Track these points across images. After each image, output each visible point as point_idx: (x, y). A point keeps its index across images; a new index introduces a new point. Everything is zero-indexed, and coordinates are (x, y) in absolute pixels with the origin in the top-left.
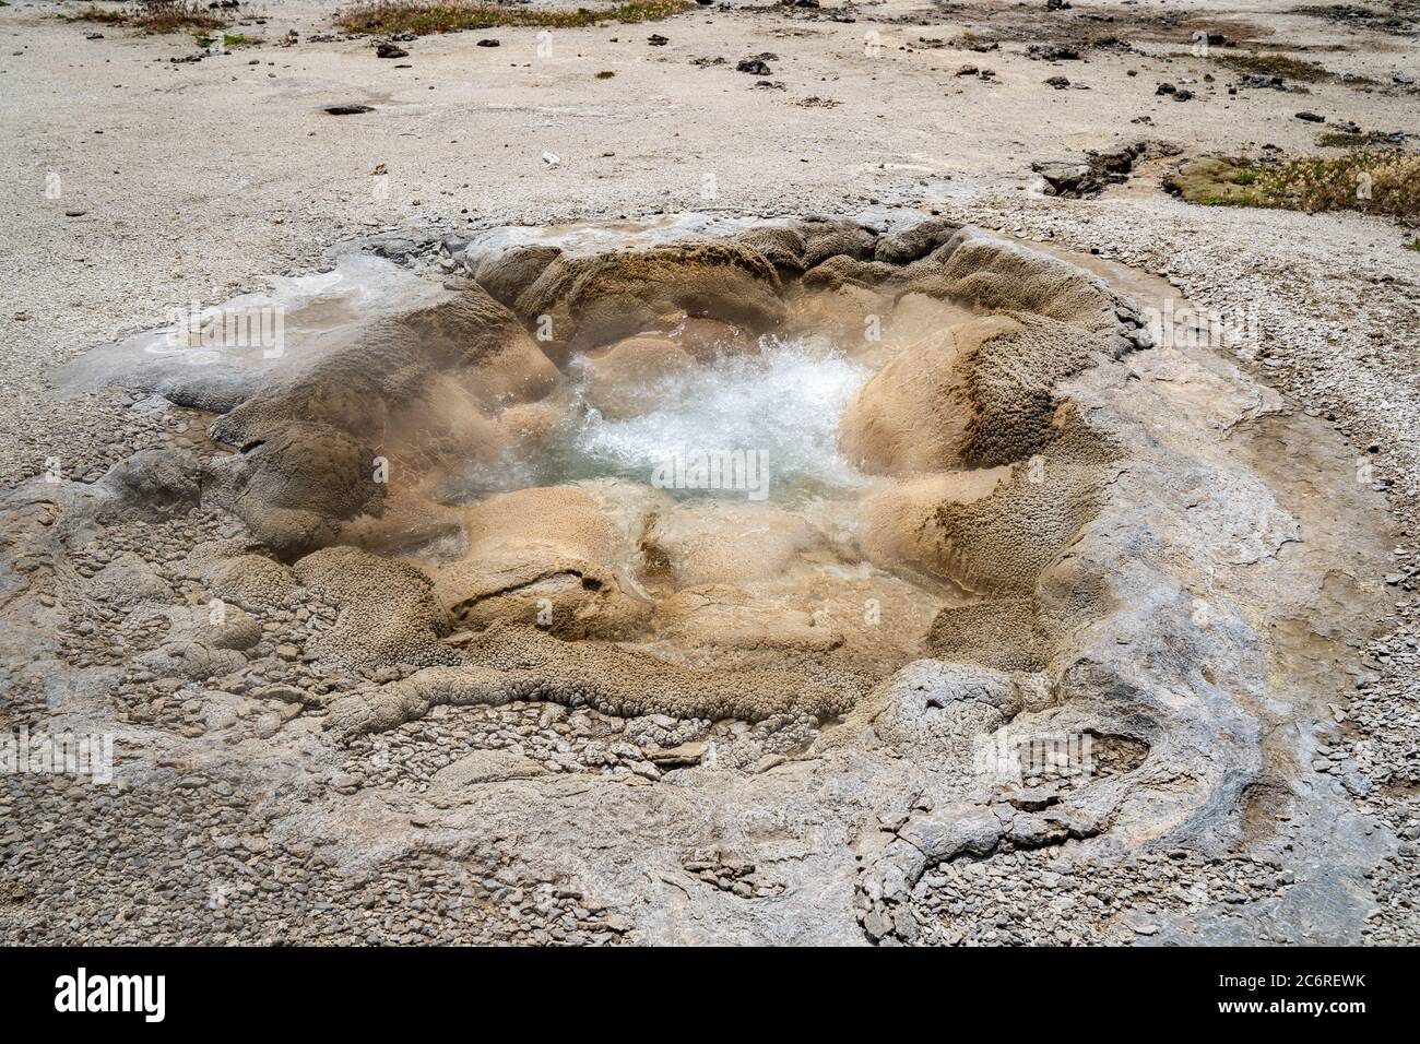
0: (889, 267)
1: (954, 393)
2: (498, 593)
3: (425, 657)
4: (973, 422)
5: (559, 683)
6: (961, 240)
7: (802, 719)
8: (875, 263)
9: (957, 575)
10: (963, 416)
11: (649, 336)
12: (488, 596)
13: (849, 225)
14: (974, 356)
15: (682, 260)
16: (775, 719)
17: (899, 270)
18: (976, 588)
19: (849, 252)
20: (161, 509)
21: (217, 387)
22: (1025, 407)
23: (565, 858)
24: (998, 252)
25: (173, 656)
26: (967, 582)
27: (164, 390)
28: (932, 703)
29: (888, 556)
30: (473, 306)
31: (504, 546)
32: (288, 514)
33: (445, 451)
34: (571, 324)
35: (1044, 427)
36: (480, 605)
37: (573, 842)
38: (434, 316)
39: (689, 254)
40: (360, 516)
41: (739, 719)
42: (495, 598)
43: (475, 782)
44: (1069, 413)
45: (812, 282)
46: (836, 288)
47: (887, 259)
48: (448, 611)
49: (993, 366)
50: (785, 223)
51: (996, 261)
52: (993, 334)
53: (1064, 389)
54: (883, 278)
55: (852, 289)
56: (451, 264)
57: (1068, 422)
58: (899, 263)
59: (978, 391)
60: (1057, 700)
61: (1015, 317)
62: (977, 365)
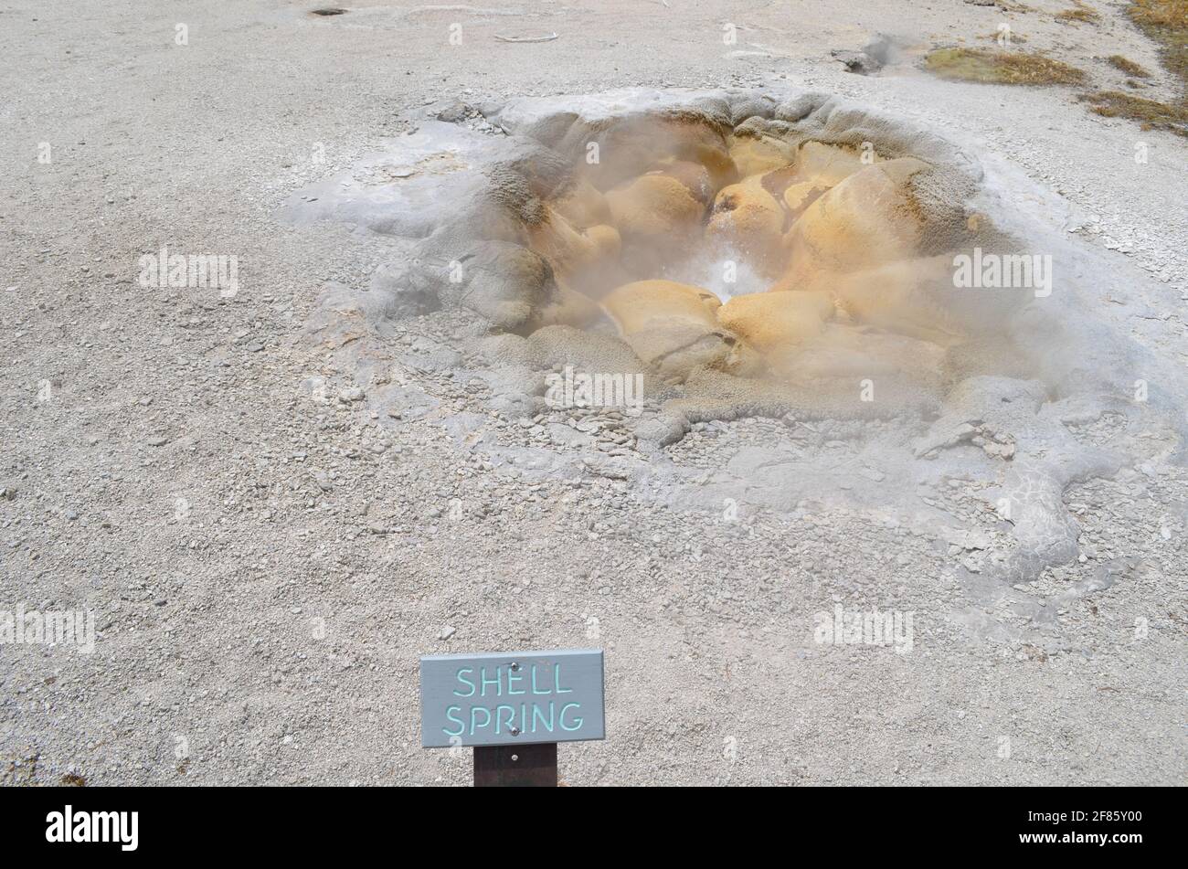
0: (786, 124)
1: (901, 209)
3: (663, 394)
4: (921, 228)
6: (833, 106)
8: (776, 121)
10: (913, 224)
11: (655, 174)
12: (671, 353)
13: (755, 95)
14: (909, 184)
18: (959, 332)
19: (759, 114)
20: (421, 306)
21: (406, 218)
22: (951, 217)
24: (865, 114)
25: (514, 402)
26: (951, 328)
27: (367, 222)
28: (1005, 400)
30: (551, 156)
31: (651, 320)
32: (511, 304)
35: (963, 230)
36: (669, 358)
39: (674, 116)
40: (550, 304)
42: (675, 354)
43: (761, 466)
44: (978, 221)
45: (741, 135)
46: (759, 139)
47: (784, 118)
48: (649, 364)
49: (924, 191)
50: (716, 94)
51: (866, 120)
52: (914, 170)
53: (970, 205)
54: (784, 132)
55: (769, 139)
56: (488, 126)
57: (980, 226)
58: (793, 122)
59: (919, 208)
60: (1054, 396)
61: (920, 159)
62: (913, 191)
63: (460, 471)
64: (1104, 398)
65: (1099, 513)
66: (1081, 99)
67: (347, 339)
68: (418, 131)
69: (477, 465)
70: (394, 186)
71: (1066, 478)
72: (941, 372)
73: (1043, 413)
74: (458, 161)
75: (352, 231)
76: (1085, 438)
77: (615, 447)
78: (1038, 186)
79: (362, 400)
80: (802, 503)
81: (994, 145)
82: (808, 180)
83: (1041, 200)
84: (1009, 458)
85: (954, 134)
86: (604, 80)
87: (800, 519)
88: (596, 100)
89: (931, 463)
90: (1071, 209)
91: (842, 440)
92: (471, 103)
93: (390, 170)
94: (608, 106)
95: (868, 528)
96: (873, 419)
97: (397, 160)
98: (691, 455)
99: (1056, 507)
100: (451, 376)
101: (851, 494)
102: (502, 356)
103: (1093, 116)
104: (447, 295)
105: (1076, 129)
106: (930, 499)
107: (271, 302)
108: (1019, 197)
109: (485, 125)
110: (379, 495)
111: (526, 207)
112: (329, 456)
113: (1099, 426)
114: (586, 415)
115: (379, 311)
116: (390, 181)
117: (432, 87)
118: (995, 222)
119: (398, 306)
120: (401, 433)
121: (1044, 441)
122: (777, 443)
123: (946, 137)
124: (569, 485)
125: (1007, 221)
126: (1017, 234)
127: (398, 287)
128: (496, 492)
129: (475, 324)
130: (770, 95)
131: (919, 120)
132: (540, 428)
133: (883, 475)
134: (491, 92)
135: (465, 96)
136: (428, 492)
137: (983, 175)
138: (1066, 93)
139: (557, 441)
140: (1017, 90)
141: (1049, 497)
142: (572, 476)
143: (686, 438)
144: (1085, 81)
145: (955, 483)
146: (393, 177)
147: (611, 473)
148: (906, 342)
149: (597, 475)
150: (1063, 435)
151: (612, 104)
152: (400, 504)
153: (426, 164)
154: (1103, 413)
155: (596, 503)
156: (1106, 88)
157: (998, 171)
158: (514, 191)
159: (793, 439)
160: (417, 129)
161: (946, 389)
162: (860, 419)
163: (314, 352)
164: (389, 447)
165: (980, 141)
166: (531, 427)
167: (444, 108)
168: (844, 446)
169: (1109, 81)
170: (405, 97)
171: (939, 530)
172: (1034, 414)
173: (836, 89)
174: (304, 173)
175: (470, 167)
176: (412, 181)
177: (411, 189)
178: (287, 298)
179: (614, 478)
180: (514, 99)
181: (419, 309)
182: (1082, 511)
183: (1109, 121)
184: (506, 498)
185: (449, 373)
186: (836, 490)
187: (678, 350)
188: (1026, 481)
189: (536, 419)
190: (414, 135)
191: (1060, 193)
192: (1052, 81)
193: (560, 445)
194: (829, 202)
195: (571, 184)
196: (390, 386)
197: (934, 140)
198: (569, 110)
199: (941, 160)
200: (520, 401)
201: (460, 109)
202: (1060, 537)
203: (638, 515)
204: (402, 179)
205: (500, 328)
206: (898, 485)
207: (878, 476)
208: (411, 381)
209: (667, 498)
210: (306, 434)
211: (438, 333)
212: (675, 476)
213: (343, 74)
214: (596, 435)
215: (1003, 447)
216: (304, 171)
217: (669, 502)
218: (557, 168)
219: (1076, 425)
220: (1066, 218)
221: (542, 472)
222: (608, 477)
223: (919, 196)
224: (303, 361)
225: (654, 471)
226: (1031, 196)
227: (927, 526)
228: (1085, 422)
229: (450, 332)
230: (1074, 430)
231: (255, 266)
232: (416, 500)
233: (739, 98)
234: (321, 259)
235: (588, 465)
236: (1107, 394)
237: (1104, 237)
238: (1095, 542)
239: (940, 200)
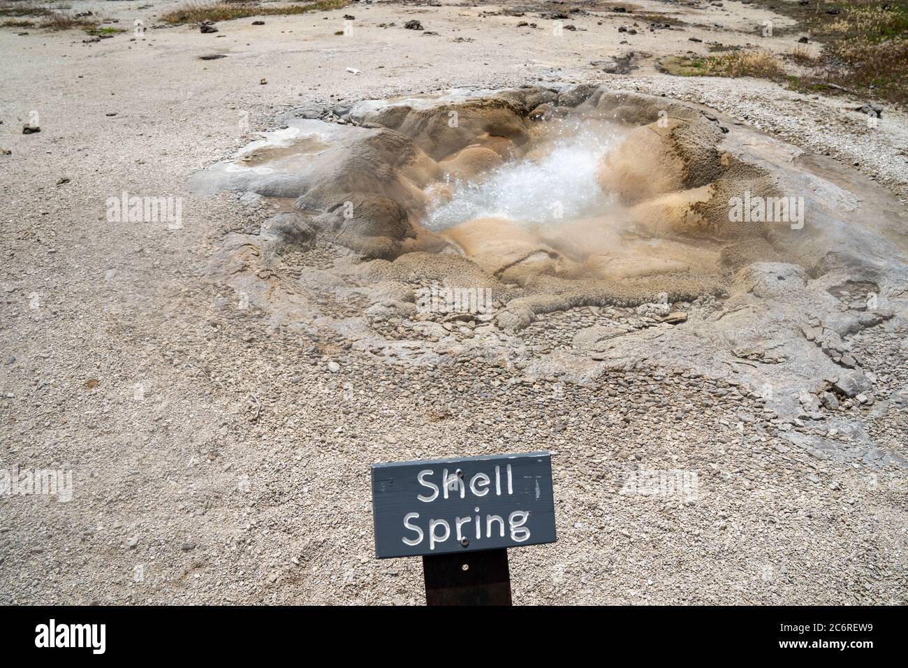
0: (568, 109)
1: (669, 154)
2: (514, 264)
4: (685, 166)
5: (593, 296)
6: (602, 93)
7: (710, 297)
9: (713, 235)
10: (679, 164)
11: (475, 147)
12: (509, 266)
13: (543, 89)
14: (672, 136)
15: (482, 107)
16: (700, 298)
17: (573, 110)
18: (727, 239)
19: (547, 102)
20: (304, 244)
21: (286, 183)
22: (708, 157)
23: (681, 362)
24: (627, 96)
25: (389, 307)
26: (721, 237)
27: (254, 189)
28: (780, 278)
29: (667, 233)
31: (489, 245)
32: (375, 239)
33: (413, 207)
34: (432, 143)
35: (718, 166)
36: (507, 271)
37: (680, 355)
39: (485, 103)
41: (683, 301)
42: (513, 266)
43: (599, 340)
47: (565, 104)
48: (493, 274)
49: (685, 139)
50: (511, 89)
51: (628, 100)
52: (675, 126)
53: (721, 147)
54: (567, 114)
55: (557, 119)
58: (572, 106)
59: (683, 152)
61: (677, 118)
62: (676, 140)
64: (856, 271)
68: (289, 127)
73: (811, 286)
83: (770, 144)
92: (327, 107)
102: (374, 276)
104: (324, 236)
115: (270, 249)
119: (285, 245)
126: (760, 164)
127: (285, 230)
130: (553, 88)
143: (532, 325)
150: (831, 300)
153: (297, 147)
158: (368, 158)
160: (287, 125)
161: (728, 279)
172: (804, 287)
193: (431, 337)
195: (412, 154)
197: (681, 109)
198: (404, 105)
200: (394, 306)
201: (320, 110)
205: (368, 258)
218: (400, 142)
223: (682, 144)
233: (530, 91)
239: (697, 144)
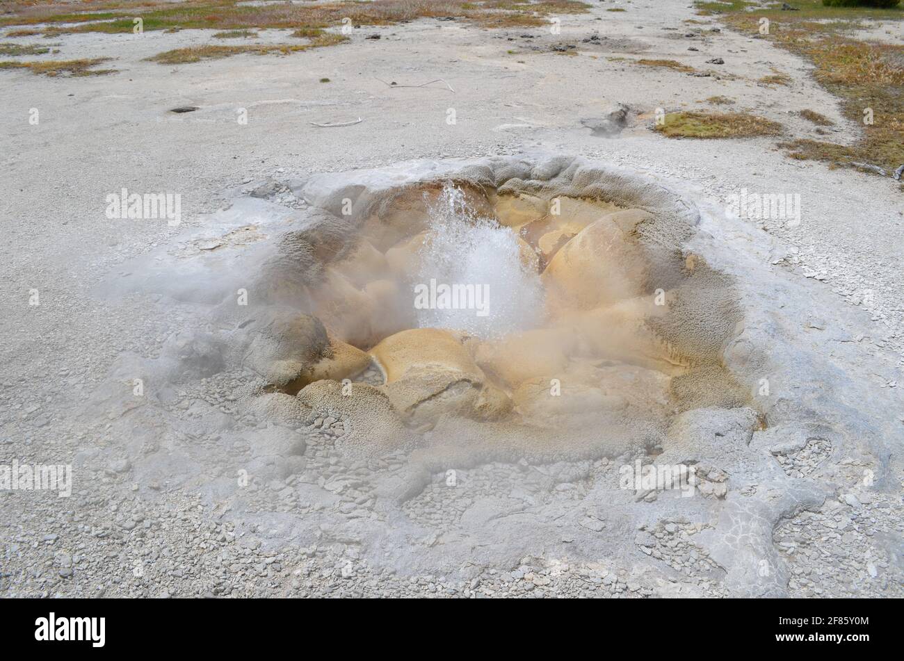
0: (540, 183)
1: (629, 254)
3: (410, 443)
4: (646, 269)
6: (577, 166)
7: (639, 451)
8: (532, 181)
9: (666, 355)
10: (639, 266)
12: (423, 401)
13: (514, 161)
14: (634, 233)
16: (627, 454)
17: (546, 184)
18: (681, 362)
19: (517, 176)
22: (670, 260)
24: (602, 172)
26: (674, 359)
28: (717, 435)
30: (336, 225)
32: (284, 363)
35: (682, 270)
36: (422, 406)
38: (316, 232)
39: (443, 184)
40: (321, 359)
41: (607, 456)
42: (427, 401)
43: (491, 519)
44: (694, 261)
45: (502, 194)
46: (517, 197)
47: (538, 178)
48: (404, 413)
49: (647, 237)
50: (482, 162)
51: (603, 176)
52: (639, 220)
53: (687, 247)
54: (539, 189)
55: (526, 196)
56: (294, 198)
57: (696, 266)
58: (546, 180)
59: (643, 252)
60: (764, 422)
61: (644, 209)
62: (638, 238)
63: (202, 545)
64: (808, 426)
65: (807, 552)
66: (780, 146)
67: (126, 409)
68: (231, 207)
69: (220, 537)
70: (200, 258)
71: (776, 516)
72: (665, 403)
73: (754, 442)
74: (259, 232)
75: (156, 301)
76: (792, 468)
77: (355, 508)
78: (746, 224)
79: (128, 471)
80: (525, 560)
81: (710, 191)
82: (558, 229)
83: (749, 237)
84: (722, 497)
85: (677, 183)
86: (392, 155)
87: (523, 579)
88: (383, 173)
89: (650, 505)
90: (774, 242)
91: (571, 482)
92: (281, 180)
93: (200, 243)
94: (393, 177)
95: (586, 585)
96: (601, 458)
97: (208, 234)
98: (427, 510)
99: (765, 550)
100: (218, 439)
101: (573, 548)
102: (269, 415)
103: (789, 160)
104: (231, 356)
105: (776, 173)
106: (647, 547)
107: (66, 375)
108: (730, 235)
109: (291, 198)
110: (117, 579)
111: (309, 272)
112: (80, 536)
113: (805, 454)
114: (336, 472)
115: (164, 378)
116: (198, 254)
117: (252, 169)
118: (709, 262)
119: (182, 372)
120: (156, 505)
121: (755, 475)
122: (510, 491)
123: (669, 188)
124: (304, 554)
125: (718, 260)
126: (728, 271)
127: (183, 354)
128: (232, 568)
129: (253, 383)
130: (525, 160)
131: (648, 174)
132: (290, 490)
133: (603, 524)
134: (299, 170)
135: (278, 174)
136: (165, 572)
137: (699, 218)
138: (768, 142)
139: (303, 504)
140: (728, 142)
141: (759, 540)
142: (308, 543)
143: (426, 490)
144: (783, 131)
145: (670, 528)
146: (202, 250)
147: (345, 538)
148: (637, 372)
149: (332, 540)
150: (772, 467)
151: (396, 175)
152: (135, 588)
153: (232, 236)
154: (808, 440)
155: (326, 573)
156: (799, 136)
157: (712, 213)
158: (298, 258)
159: (525, 484)
160: (232, 205)
161: (668, 422)
162: (588, 459)
163: (96, 423)
164: (140, 521)
165: (698, 188)
166: (281, 489)
167: (257, 186)
168: (573, 489)
169: (802, 130)
170: (228, 178)
171: (655, 582)
172: (744, 446)
173: (581, 152)
174: (126, 251)
175: (268, 237)
176: (217, 252)
177: (214, 260)
178: (81, 371)
179: (349, 543)
180: (317, 174)
181: (201, 372)
182: (792, 550)
183: (803, 163)
184: (240, 574)
185: (217, 435)
186: (558, 544)
187: (429, 398)
188: (737, 522)
189: (288, 481)
190: (228, 211)
191: (764, 229)
192: (756, 133)
193: (305, 508)
194: (571, 250)
195: (353, 247)
196: (157, 455)
197: (658, 191)
198: (359, 183)
199: (663, 209)
200: (273, 464)
201: (271, 186)
202: (771, 586)
203: (365, 584)
204: (208, 252)
205: (274, 385)
206: (618, 533)
207: (599, 525)
208: (178, 448)
209: (396, 563)
210: (64, 514)
211: (216, 396)
212: (407, 537)
213: (182, 161)
214: (341, 494)
215: (715, 485)
216: (126, 248)
217: (398, 567)
218: (340, 235)
219: (784, 455)
220: (770, 251)
221: (281, 540)
222: (342, 543)
223: (644, 243)
224: (81, 434)
225: (389, 532)
226: (740, 234)
227: (642, 579)
228: (793, 451)
229: (227, 393)
230: (782, 459)
231: (60, 341)
232: (151, 581)
233: (500, 164)
234: (122, 330)
235: (324, 532)
236: (810, 422)
237: (803, 267)
238: (805, 585)
239: (660, 245)
